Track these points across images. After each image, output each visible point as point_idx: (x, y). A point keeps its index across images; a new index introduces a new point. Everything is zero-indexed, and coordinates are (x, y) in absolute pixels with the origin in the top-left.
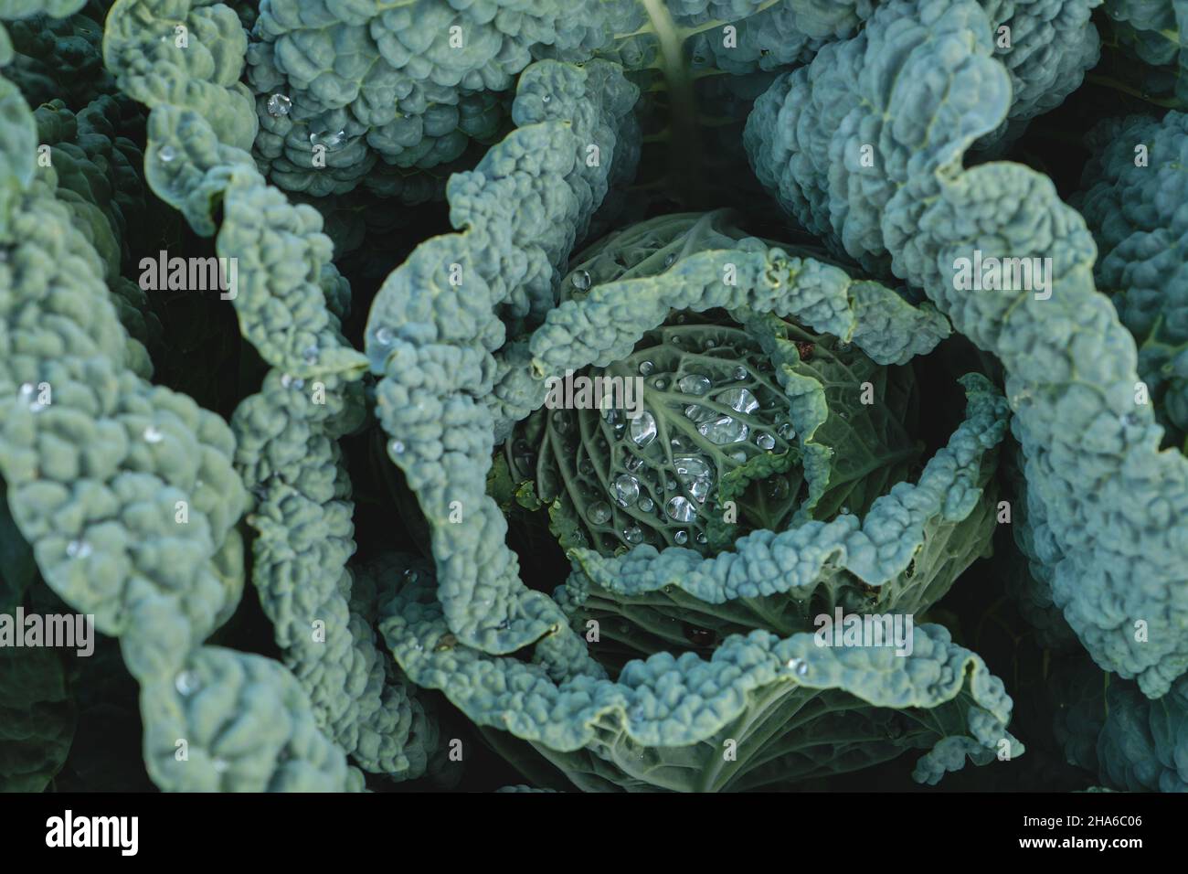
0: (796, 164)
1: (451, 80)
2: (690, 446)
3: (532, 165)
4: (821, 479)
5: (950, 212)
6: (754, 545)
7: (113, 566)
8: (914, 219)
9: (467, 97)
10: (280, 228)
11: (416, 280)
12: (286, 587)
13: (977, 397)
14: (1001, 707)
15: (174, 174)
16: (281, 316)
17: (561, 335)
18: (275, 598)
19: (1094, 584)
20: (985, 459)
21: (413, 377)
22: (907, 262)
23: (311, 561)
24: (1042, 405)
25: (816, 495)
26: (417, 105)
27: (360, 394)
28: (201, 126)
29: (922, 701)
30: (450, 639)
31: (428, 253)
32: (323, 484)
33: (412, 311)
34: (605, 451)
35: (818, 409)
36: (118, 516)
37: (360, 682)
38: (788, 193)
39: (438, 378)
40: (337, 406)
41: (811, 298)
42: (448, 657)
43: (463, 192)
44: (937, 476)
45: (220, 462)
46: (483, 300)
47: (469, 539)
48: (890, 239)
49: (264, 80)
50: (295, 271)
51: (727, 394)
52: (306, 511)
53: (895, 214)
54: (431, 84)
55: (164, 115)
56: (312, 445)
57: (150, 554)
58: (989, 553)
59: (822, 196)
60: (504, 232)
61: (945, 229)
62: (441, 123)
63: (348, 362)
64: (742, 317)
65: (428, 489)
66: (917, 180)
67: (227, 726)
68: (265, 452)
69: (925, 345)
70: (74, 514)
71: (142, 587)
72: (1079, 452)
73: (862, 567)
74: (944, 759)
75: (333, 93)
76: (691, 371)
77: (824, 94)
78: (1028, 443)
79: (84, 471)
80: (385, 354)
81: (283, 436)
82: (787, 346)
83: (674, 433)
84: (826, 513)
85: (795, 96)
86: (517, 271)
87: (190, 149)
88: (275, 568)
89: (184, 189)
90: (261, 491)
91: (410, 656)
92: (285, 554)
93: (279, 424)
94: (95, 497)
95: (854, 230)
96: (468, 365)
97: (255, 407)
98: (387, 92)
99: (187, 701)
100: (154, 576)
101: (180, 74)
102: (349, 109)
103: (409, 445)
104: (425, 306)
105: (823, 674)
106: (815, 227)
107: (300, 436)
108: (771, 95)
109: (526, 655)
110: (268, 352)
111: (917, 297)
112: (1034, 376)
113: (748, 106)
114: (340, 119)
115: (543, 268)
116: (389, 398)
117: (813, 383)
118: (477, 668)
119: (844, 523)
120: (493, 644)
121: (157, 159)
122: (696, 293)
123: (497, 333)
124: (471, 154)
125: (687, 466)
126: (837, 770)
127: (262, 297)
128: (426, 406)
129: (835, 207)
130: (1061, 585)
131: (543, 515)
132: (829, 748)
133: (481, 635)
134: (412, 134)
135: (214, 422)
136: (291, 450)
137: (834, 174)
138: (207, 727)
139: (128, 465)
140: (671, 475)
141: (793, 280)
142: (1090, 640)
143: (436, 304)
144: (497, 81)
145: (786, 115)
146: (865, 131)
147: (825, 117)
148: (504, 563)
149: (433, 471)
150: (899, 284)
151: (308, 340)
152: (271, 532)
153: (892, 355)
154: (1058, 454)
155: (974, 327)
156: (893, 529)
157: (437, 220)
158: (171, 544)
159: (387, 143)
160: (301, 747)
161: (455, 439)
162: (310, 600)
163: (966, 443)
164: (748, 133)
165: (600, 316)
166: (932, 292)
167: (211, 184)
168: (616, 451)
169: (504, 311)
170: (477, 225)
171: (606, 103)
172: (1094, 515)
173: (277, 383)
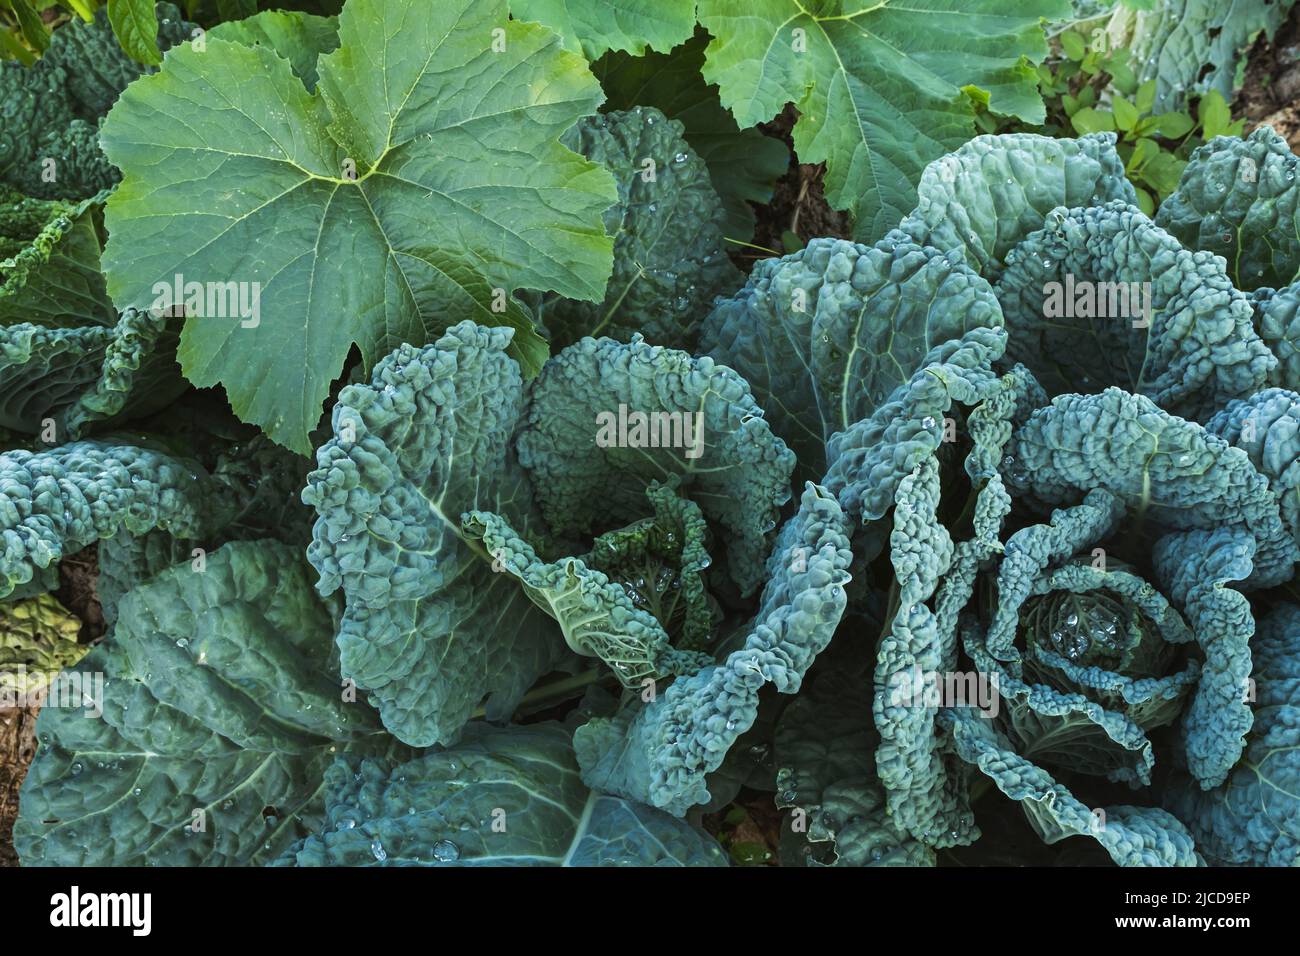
0: (1169, 562)
1: (1069, 479)
2: (1085, 633)
3: (1083, 518)
4: (1126, 664)
5: (1212, 599)
6: (1095, 671)
7: (912, 566)
8: (1200, 596)
9: (1071, 486)
10: (1000, 498)
11: (1031, 534)
12: (945, 602)
13: (1192, 665)
14: (1150, 764)
15: (973, 466)
16: (987, 523)
17: (1065, 574)
18: (940, 604)
19: (1201, 741)
20: (1185, 686)
21: (1017, 561)
22: (1191, 608)
23: (956, 599)
24: (1212, 674)
25: (1121, 669)
26: (1054, 482)
27: (998, 558)
28: (988, 455)
29: (1125, 745)
30: (984, 646)
31: (1039, 528)
32: (970, 579)
33: (1025, 542)
34: (1055, 622)
35: (1137, 641)
36: (919, 553)
37: (949, 645)
38: (1161, 569)
39: (1023, 565)
40: (988, 557)
41: (1153, 604)
42: (980, 652)
43: (1058, 516)
44: (1165, 682)
45: (948, 555)
46: (1048, 550)
47: (1008, 617)
48: (1189, 597)
49: (1010, 450)
50: (998, 512)
51: (1106, 624)
52: (962, 584)
53: (1194, 591)
54: (1063, 478)
55: (979, 447)
56: (974, 566)
57: (923, 568)
58: (1169, 724)
59: (1173, 576)
60: (1065, 533)
61: (1208, 603)
62: (1058, 491)
63: (999, 546)
64: (1126, 600)
65: (1003, 597)
66: (1207, 584)
67: (919, 628)
68: (960, 560)
69: (1183, 640)
70: (909, 546)
71: (916, 576)
72: (1217, 693)
73: (1127, 694)
74: (1121, 774)
75: (1030, 465)
76: (1098, 611)
77: (1190, 544)
78: (1202, 686)
79: (916, 535)
80: (1011, 551)
81: (968, 558)
82: (1136, 617)
83: (1082, 627)
84: (1123, 674)
85: (1179, 540)
86: (1062, 548)
87: (982, 462)
88: (945, 595)
89: (975, 472)
90: (952, 570)
91: (969, 645)
92: (950, 592)
93: (969, 554)
94: (916, 544)
95: (1178, 591)
96: (1033, 567)
97: (965, 545)
98: (1048, 473)
99: (912, 615)
100: (920, 575)
101: (989, 436)
102: (1032, 473)
103: (1005, 581)
104: (1029, 543)
105: (1098, 719)
106: (1165, 585)
107: (973, 561)
108: (1171, 536)
109: (1004, 664)
110: (978, 531)
111: (1188, 623)
112: (1214, 662)
113: (1162, 536)
114: (1027, 474)
115: (1070, 551)
116: (1007, 563)
117: (1139, 633)
118: (988, 659)
119: (1126, 679)
120: (996, 655)
121: (970, 458)
122: (1116, 584)
123: (1045, 563)
124: (1065, 505)
125: (1081, 639)
126: (1078, 770)
127: (985, 514)
128: (1016, 572)
129: (1175, 581)
130: (1191, 737)
131: (1027, 628)
132: (1079, 759)
133: (994, 650)
134: (1047, 490)
135: (951, 543)
136: (967, 564)
137: (1181, 569)
138: (915, 624)
139: (926, 541)
140: (1074, 640)
141: (1150, 595)
142: (1192, 759)
143: (1033, 544)
144: (1084, 487)
145: (1173, 544)
146: (1198, 561)
147: (1187, 551)
148: (1012, 632)
149: (1008, 592)
150: (1184, 616)
151: (991, 534)
152: (950, 584)
153: (1169, 638)
154: (1211, 691)
155: (1203, 638)
156: (1143, 689)
157: (1046, 520)
158: (929, 569)
159: (1038, 488)
160: (934, 647)
161: (1019, 586)
162: (950, 610)
163: (1180, 677)
164: (1157, 544)
165: (1081, 575)
166: (1194, 624)
167: (986, 474)
168: (1059, 623)
169: (1050, 558)
170: (1058, 527)
171: (1114, 512)
172: (1213, 717)
173: (975, 542)
